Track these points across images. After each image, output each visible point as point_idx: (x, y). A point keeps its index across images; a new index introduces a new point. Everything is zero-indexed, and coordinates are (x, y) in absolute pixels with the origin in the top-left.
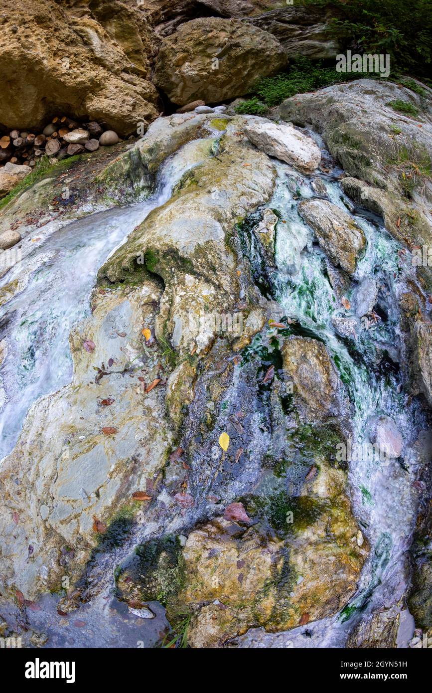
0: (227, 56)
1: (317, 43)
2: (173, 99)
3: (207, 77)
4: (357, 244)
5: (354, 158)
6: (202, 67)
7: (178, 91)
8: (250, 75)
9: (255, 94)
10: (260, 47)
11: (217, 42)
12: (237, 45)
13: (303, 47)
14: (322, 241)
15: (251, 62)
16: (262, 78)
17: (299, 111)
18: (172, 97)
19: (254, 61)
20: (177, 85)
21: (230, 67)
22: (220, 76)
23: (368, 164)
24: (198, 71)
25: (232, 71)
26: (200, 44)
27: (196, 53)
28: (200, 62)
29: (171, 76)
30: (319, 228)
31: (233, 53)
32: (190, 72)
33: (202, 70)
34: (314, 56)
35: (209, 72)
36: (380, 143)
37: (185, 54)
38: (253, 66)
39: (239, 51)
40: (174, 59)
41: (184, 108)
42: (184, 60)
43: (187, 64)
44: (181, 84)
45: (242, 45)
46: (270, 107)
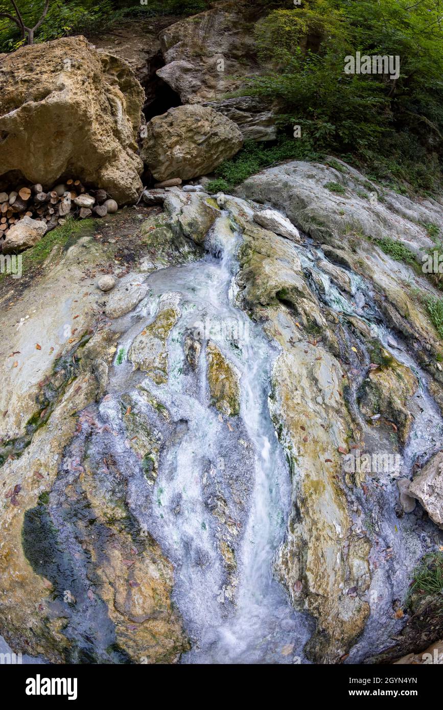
0: (207, 143)
1: (261, 128)
2: (155, 175)
3: (190, 160)
4: (347, 280)
5: (322, 232)
6: (188, 150)
7: (163, 168)
8: (217, 159)
9: (220, 175)
10: (230, 136)
11: (203, 131)
12: (216, 134)
13: (252, 132)
14: (335, 281)
15: (221, 148)
16: (224, 160)
17: (261, 192)
18: (155, 173)
19: (223, 148)
20: (163, 163)
21: (206, 152)
22: (198, 159)
23: (330, 235)
24: (184, 154)
25: (207, 156)
26: (191, 130)
27: (186, 138)
28: (187, 146)
29: (160, 155)
30: (333, 275)
31: (212, 141)
32: (179, 155)
33: (187, 153)
34: (259, 140)
35: (192, 156)
36: (335, 222)
37: (179, 138)
38: (222, 152)
39: (216, 140)
40: (169, 142)
41: (163, 184)
42: (177, 143)
43: (178, 147)
44: (167, 163)
45: (219, 134)
46: (235, 186)
